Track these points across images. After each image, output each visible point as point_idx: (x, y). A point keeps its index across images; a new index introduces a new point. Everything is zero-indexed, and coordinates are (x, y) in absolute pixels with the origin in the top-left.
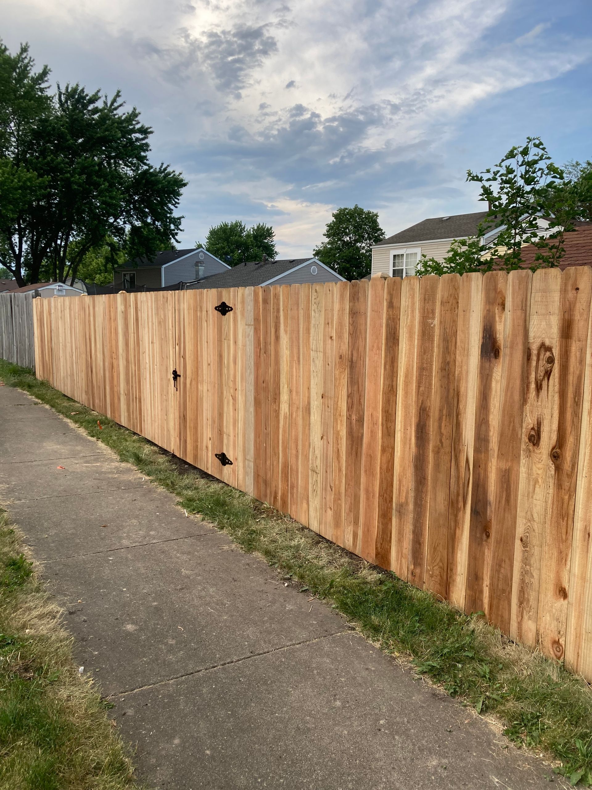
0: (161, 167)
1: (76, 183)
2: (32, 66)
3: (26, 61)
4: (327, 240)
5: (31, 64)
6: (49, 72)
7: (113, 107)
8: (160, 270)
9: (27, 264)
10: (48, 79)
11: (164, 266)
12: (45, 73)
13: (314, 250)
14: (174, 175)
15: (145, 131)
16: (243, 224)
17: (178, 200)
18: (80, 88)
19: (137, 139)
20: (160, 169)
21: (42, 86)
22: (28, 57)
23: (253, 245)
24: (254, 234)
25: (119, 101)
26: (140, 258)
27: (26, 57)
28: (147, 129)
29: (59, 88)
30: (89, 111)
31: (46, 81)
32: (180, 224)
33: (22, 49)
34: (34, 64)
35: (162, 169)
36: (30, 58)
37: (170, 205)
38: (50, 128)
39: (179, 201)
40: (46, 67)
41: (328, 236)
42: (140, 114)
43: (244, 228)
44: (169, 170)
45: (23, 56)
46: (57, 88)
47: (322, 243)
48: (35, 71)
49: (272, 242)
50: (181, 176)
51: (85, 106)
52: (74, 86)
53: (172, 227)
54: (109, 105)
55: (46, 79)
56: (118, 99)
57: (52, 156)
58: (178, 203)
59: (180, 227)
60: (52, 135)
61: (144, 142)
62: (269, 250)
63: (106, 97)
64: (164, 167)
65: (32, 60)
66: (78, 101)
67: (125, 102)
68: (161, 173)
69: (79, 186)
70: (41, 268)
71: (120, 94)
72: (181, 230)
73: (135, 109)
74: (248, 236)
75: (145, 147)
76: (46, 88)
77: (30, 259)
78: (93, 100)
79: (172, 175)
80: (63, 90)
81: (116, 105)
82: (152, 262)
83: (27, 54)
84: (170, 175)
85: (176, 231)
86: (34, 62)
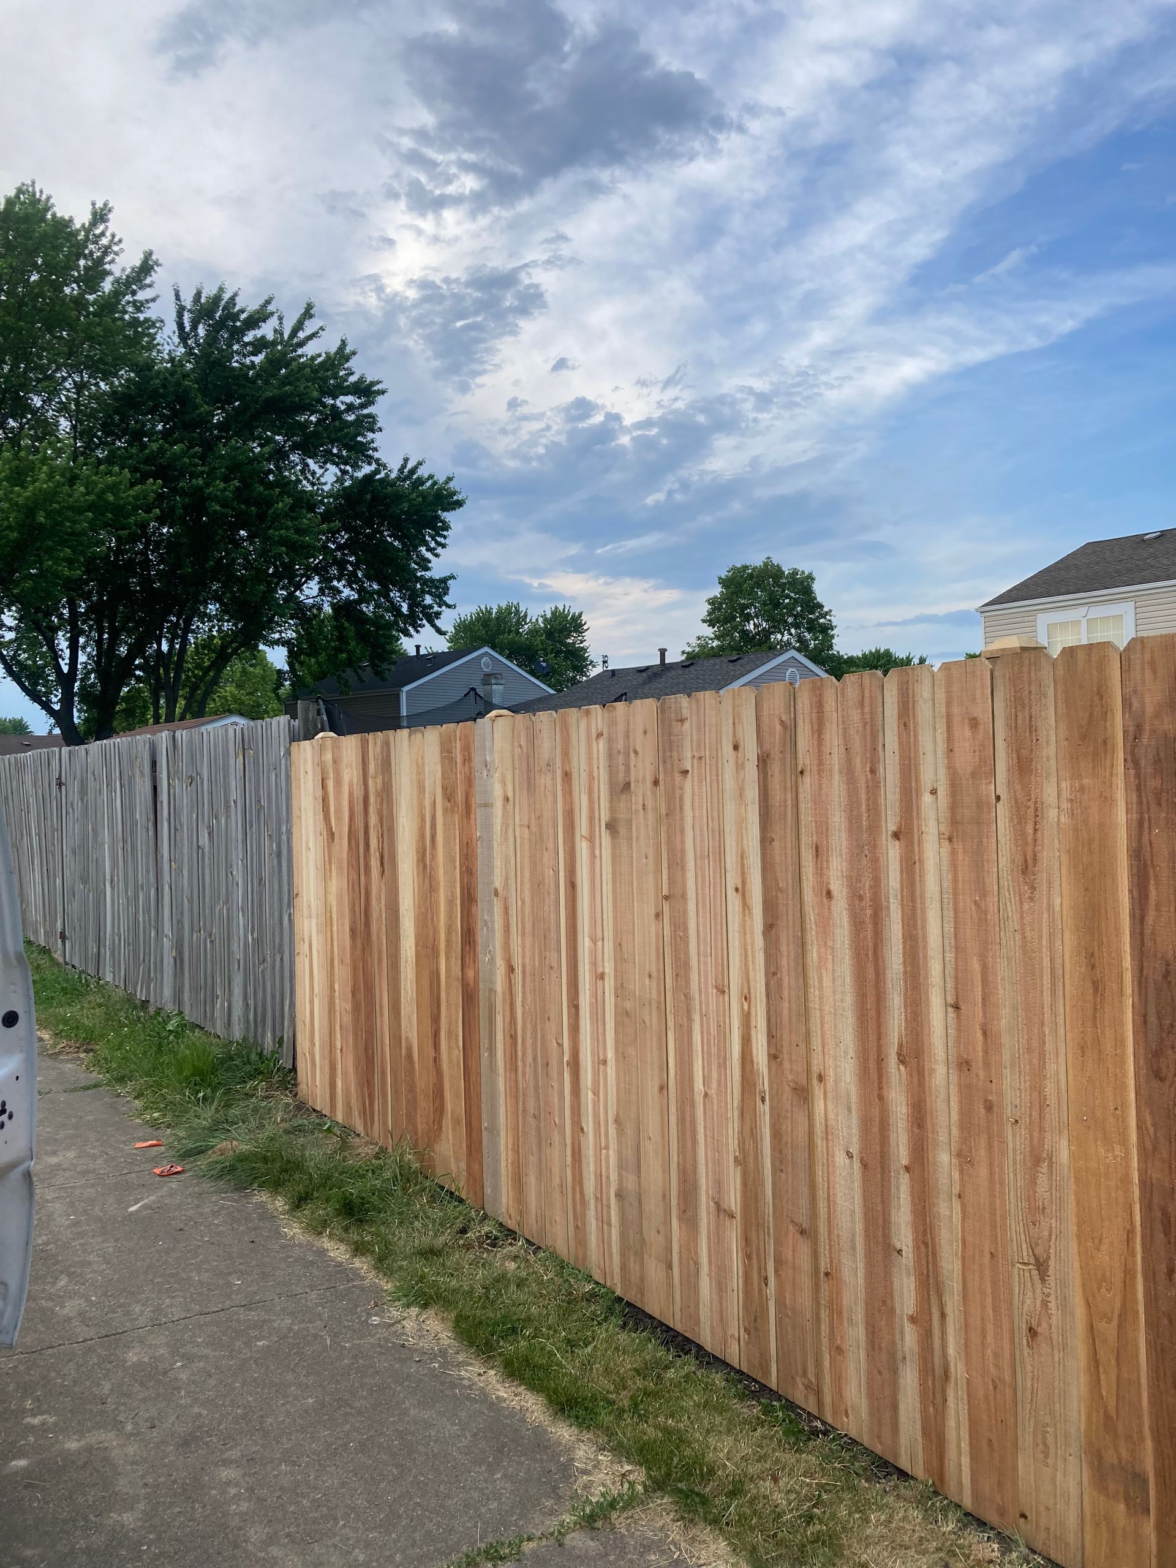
0: (404, 466)
1: (216, 499)
2: (116, 254)
3: (104, 241)
4: (709, 631)
5: (115, 248)
6: (156, 268)
7: (295, 340)
8: (397, 697)
9: (86, 696)
10: (153, 282)
11: (406, 689)
12: (146, 267)
13: (683, 652)
14: (435, 483)
15: (367, 391)
16: (522, 609)
17: (445, 537)
18: (226, 296)
19: (350, 407)
20: (401, 470)
21: (141, 296)
22: (108, 234)
23: (544, 650)
24: (546, 627)
25: (310, 327)
26: (355, 671)
27: (103, 234)
28: (373, 384)
29: (177, 297)
30: (246, 344)
31: (150, 286)
32: (446, 594)
33: (94, 214)
34: (122, 250)
35: (406, 471)
36: (113, 236)
37: (423, 549)
38: (157, 381)
39: (447, 541)
40: (148, 255)
41: (711, 623)
42: (354, 353)
43: (526, 616)
44: (422, 472)
45: (97, 232)
46: (174, 298)
47: (699, 638)
48: (123, 264)
49: (582, 642)
50: (451, 485)
51: (237, 334)
52: (214, 291)
53: (428, 600)
54: (286, 336)
55: (148, 281)
56: (306, 323)
57: (161, 441)
58: (444, 546)
59: (446, 598)
60: (162, 396)
61: (365, 411)
62: (577, 659)
63: (281, 318)
64: (410, 466)
65: (116, 240)
66: (221, 324)
67: (322, 329)
68: (404, 480)
69: (223, 506)
70: (120, 704)
71: (312, 312)
72: (449, 606)
73: (344, 343)
74: (534, 632)
75: (370, 424)
76: (147, 301)
77: (93, 685)
78: (254, 321)
79: (428, 484)
80: (188, 301)
81: (302, 335)
82: (384, 679)
83: (107, 227)
84: (423, 483)
85: (436, 608)
86: (121, 246)
